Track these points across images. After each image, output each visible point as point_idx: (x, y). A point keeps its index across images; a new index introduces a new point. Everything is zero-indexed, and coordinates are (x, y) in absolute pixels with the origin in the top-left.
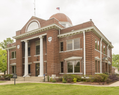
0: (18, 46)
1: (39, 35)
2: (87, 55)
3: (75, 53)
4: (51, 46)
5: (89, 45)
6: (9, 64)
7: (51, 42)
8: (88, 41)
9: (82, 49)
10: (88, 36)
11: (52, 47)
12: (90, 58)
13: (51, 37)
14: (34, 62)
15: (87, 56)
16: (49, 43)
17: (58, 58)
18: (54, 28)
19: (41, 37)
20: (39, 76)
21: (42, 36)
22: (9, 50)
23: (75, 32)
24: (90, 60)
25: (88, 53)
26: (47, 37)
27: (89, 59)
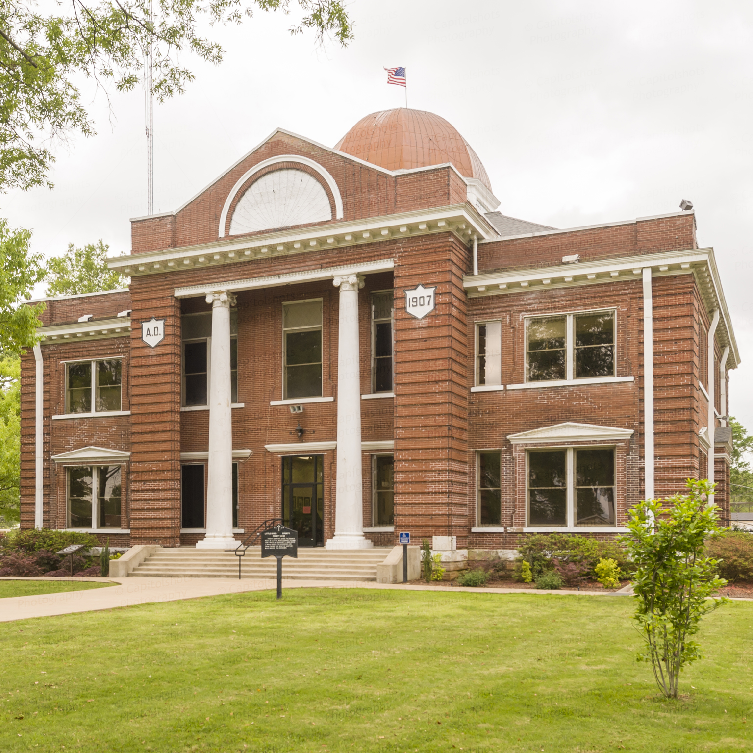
0: (146, 325)
1: (332, 264)
2: (667, 416)
3: (580, 398)
4: (428, 344)
5: (678, 358)
6: (46, 452)
7: (424, 323)
8: (669, 335)
9: (631, 378)
10: (668, 300)
11: (436, 354)
12: (683, 439)
13: (431, 291)
14: (271, 447)
15: (664, 422)
16: (416, 324)
17: (465, 425)
18: (450, 234)
19: (353, 279)
20: (330, 544)
21: (359, 275)
22: (43, 346)
23: (591, 270)
24: (680, 450)
25: (673, 405)
26: (397, 283)
27: (679, 444)
